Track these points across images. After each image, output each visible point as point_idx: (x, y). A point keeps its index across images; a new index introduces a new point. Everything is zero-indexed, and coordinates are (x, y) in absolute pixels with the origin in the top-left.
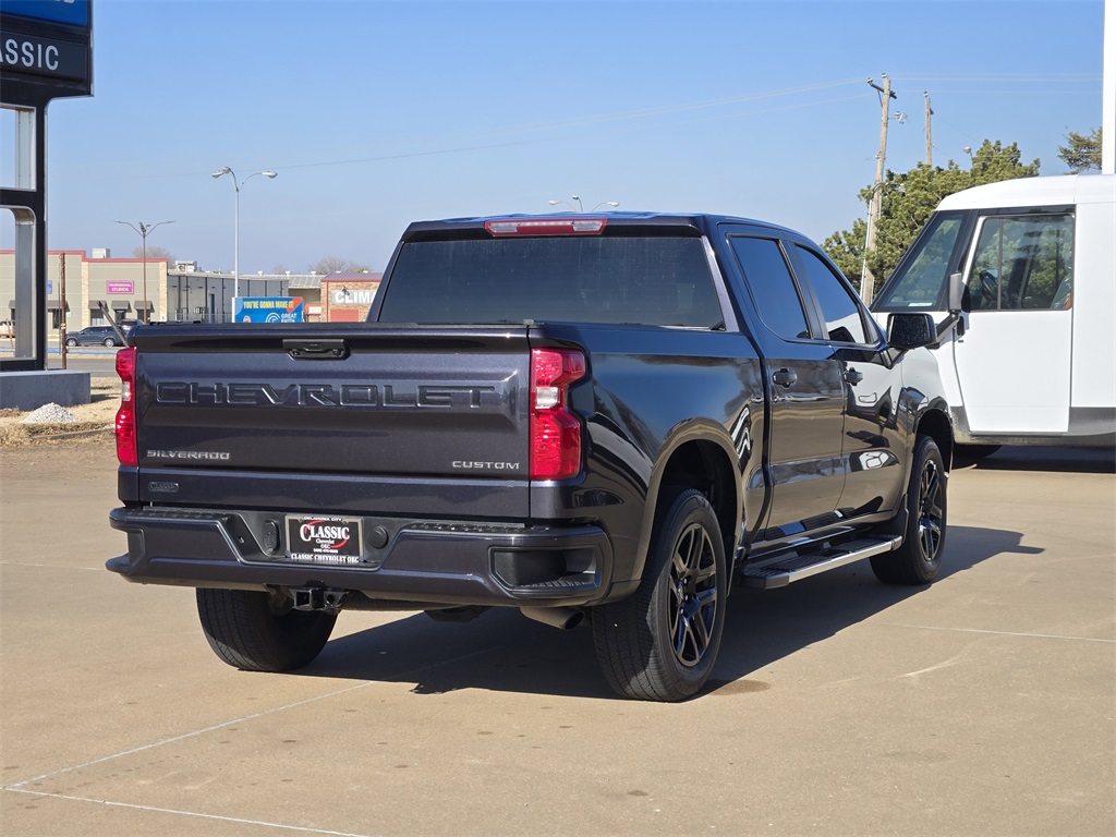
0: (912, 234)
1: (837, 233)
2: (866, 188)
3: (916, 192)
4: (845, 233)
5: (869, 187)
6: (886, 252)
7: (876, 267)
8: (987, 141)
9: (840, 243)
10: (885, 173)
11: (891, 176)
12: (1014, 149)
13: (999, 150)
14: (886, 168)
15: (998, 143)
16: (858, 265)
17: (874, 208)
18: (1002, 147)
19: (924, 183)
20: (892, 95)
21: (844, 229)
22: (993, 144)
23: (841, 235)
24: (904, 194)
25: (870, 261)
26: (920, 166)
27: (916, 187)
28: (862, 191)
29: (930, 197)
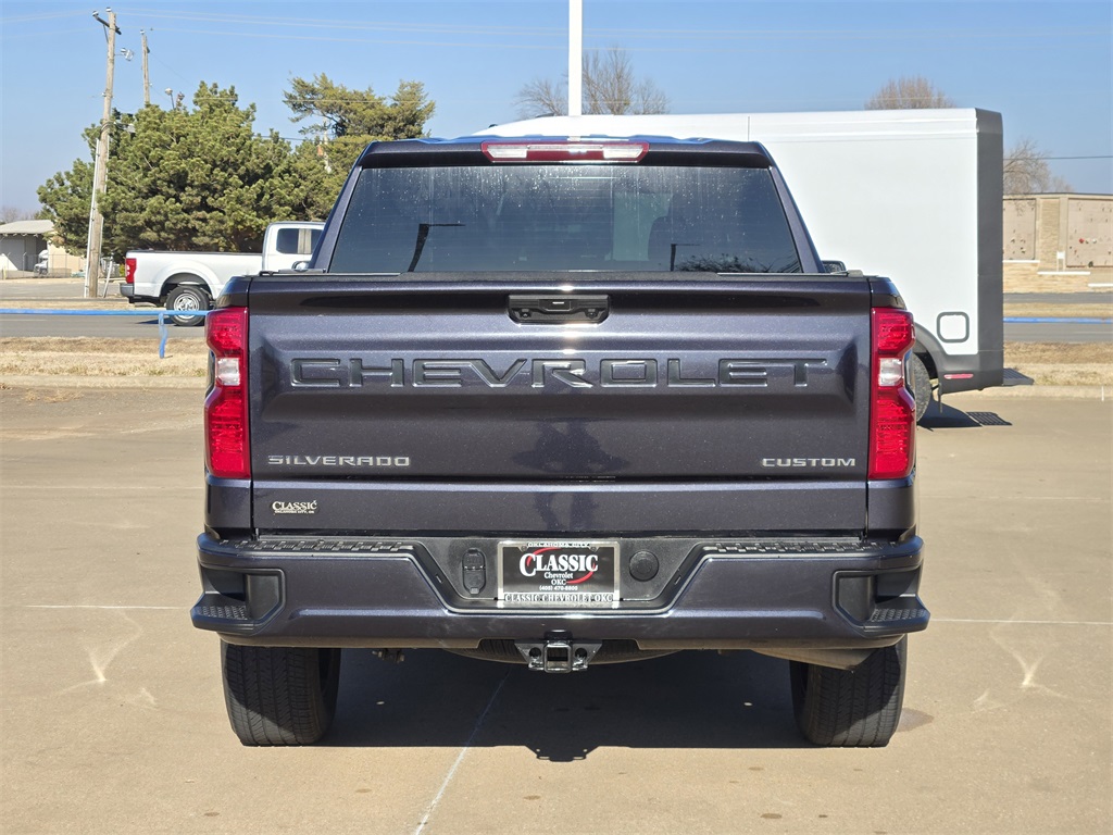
0: (145, 176)
1: (59, 174)
2: (90, 127)
3: (149, 132)
4: (67, 174)
5: (93, 126)
6: (119, 194)
7: (109, 210)
8: (203, 83)
9: (63, 184)
10: (112, 112)
11: (117, 114)
12: (232, 92)
13: (216, 93)
14: (113, 106)
15: (215, 86)
16: (86, 208)
17: (103, 146)
18: (219, 90)
19: (156, 123)
20: (117, 31)
21: (67, 170)
22: (210, 86)
23: (64, 176)
24: (133, 135)
25: (103, 203)
26: (148, 106)
27: (147, 128)
28: (86, 130)
29: (165, 138)
